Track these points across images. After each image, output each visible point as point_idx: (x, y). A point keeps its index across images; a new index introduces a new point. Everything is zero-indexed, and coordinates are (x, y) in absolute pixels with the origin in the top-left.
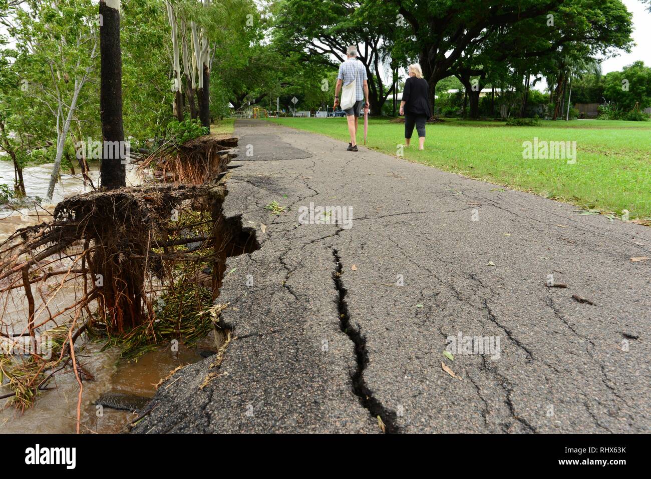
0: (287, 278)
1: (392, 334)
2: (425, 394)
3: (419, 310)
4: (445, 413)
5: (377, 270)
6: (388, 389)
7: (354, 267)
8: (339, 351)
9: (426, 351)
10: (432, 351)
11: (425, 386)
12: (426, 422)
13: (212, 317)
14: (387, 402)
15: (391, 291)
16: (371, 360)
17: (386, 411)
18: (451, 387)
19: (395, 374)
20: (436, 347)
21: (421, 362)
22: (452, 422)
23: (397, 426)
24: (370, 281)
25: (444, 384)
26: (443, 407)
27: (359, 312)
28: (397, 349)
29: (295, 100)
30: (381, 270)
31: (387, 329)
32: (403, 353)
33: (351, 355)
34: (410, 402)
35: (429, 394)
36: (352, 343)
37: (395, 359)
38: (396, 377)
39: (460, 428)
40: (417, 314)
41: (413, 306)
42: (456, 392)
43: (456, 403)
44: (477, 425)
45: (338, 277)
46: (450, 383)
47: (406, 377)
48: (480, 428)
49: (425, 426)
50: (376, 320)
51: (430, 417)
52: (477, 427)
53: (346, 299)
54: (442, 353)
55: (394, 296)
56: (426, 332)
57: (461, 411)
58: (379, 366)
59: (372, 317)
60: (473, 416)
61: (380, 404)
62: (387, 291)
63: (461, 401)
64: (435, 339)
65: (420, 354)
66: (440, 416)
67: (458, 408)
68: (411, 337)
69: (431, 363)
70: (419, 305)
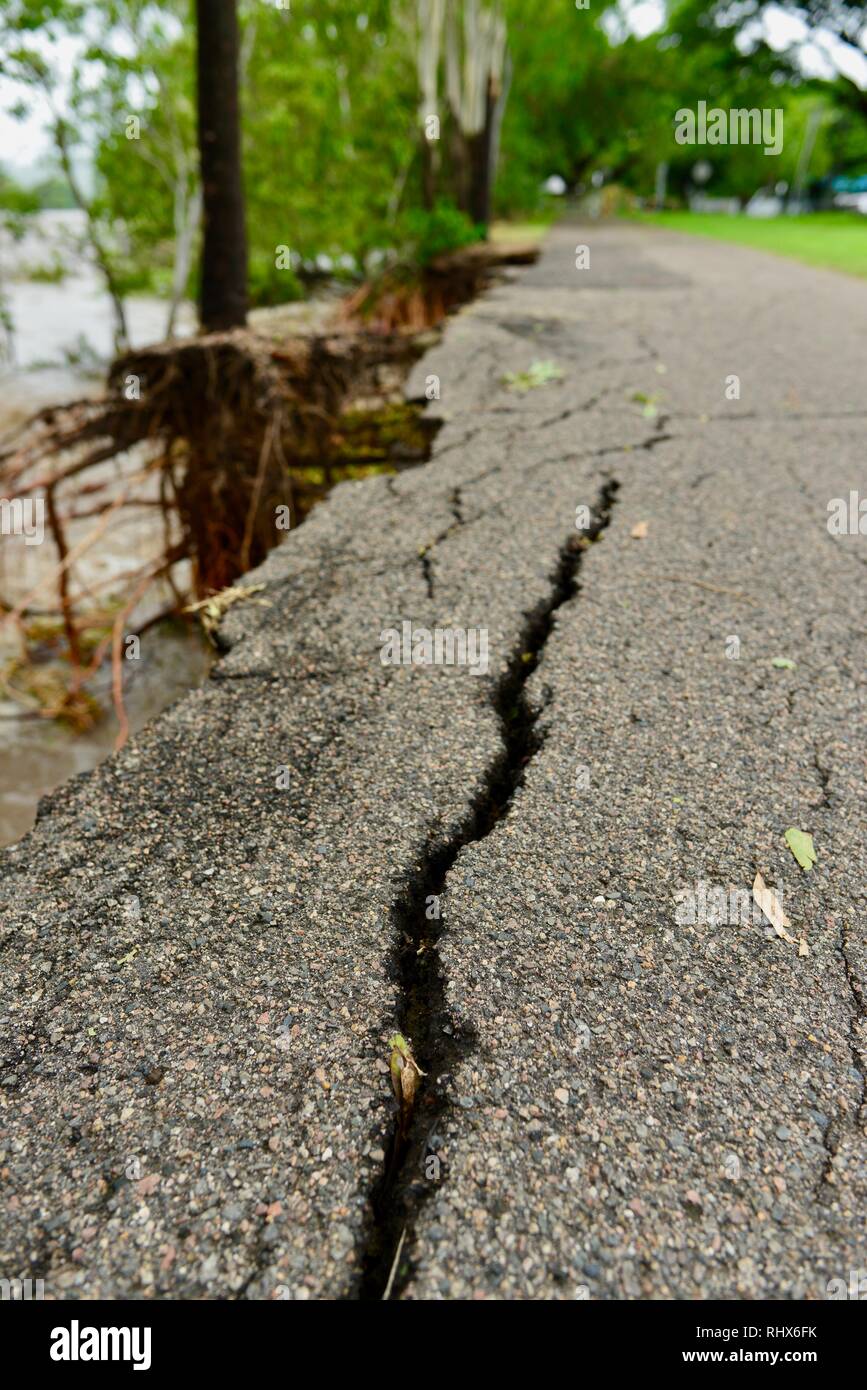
0: (442, 537)
1: (642, 737)
2: (632, 984)
3: (774, 676)
4: (667, 1086)
5: (704, 543)
6: (510, 931)
7: (640, 530)
8: (443, 762)
9: (728, 816)
10: (748, 820)
11: (648, 952)
12: (572, 1105)
13: (209, 616)
14: (472, 981)
15: (712, 608)
16: (514, 813)
17: (447, 1019)
18: (752, 974)
19: (566, 879)
20: (770, 808)
21: (685, 851)
22: (675, 1137)
23: (446, 1096)
24: (667, 570)
25: (728, 960)
26: (675, 1053)
27: (575, 655)
28: (626, 791)
29: (702, 172)
30: (716, 546)
31: (634, 719)
32: (639, 810)
33: (469, 787)
34: (554, 1004)
35: (648, 988)
36: (496, 745)
37: (599, 826)
38: (565, 891)
39: (696, 1175)
40: (761, 687)
41: (760, 662)
42: (759, 1001)
43: (735, 1054)
44: (780, 1183)
45: (580, 550)
46: (755, 956)
47: (600, 899)
48: (785, 1200)
49: (557, 1125)
50: (615, 685)
51: (601, 1085)
52: (774, 1190)
53: (561, 613)
54: (782, 834)
55: (714, 621)
56: (760, 752)
57: (738, 1094)
58: (526, 839)
59: (607, 674)
60: (782, 1133)
61: (444, 981)
62: (702, 603)
63: (763, 1046)
64: (780, 781)
65: (697, 824)
66: (641, 1093)
67: (733, 1074)
68: (701, 757)
69: (722, 865)
70: (780, 661)
